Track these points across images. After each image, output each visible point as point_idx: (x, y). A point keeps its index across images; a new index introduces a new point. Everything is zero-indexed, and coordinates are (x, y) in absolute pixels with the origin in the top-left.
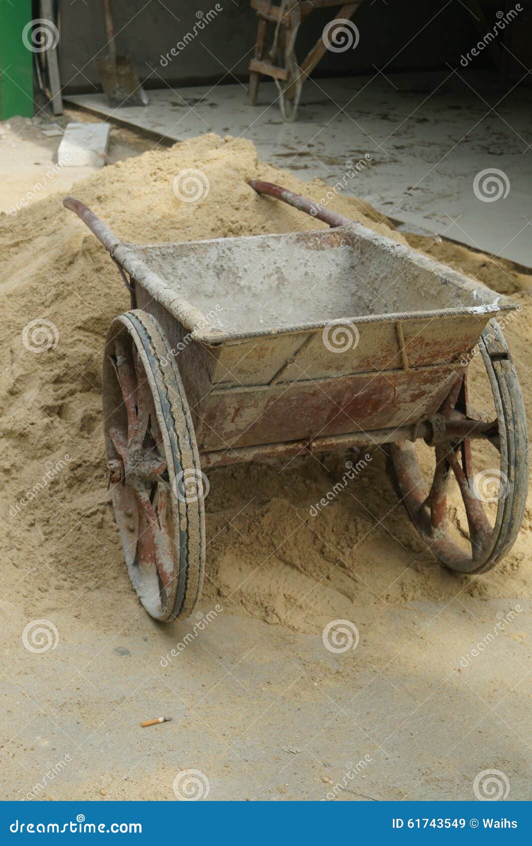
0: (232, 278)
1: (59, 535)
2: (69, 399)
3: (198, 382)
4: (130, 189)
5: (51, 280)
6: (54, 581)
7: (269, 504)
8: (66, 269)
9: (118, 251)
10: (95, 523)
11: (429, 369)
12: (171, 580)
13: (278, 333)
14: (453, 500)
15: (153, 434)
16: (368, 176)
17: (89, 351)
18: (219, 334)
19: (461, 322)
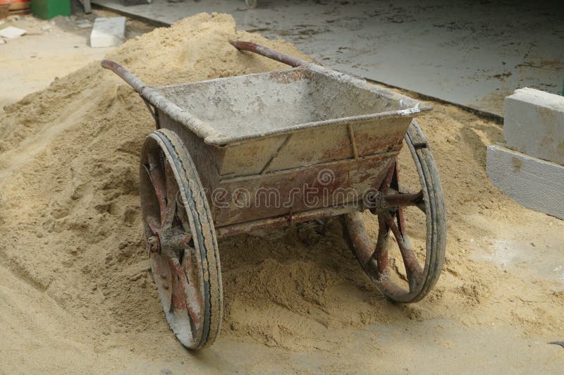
0: (226, 107)
1: (115, 295)
2: (116, 200)
3: (210, 176)
4: (148, 53)
5: (96, 118)
6: (114, 327)
7: (263, 263)
8: (106, 110)
9: (145, 91)
10: (140, 284)
11: (372, 157)
12: (199, 317)
13: (266, 135)
14: (392, 253)
15: (179, 216)
16: (310, 42)
17: (127, 165)
18: (224, 139)
19: (393, 121)
